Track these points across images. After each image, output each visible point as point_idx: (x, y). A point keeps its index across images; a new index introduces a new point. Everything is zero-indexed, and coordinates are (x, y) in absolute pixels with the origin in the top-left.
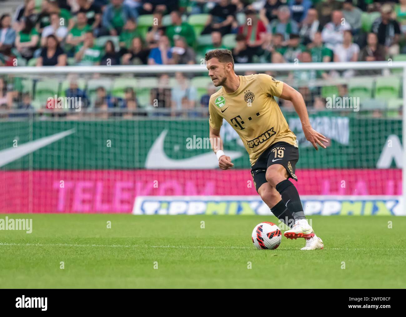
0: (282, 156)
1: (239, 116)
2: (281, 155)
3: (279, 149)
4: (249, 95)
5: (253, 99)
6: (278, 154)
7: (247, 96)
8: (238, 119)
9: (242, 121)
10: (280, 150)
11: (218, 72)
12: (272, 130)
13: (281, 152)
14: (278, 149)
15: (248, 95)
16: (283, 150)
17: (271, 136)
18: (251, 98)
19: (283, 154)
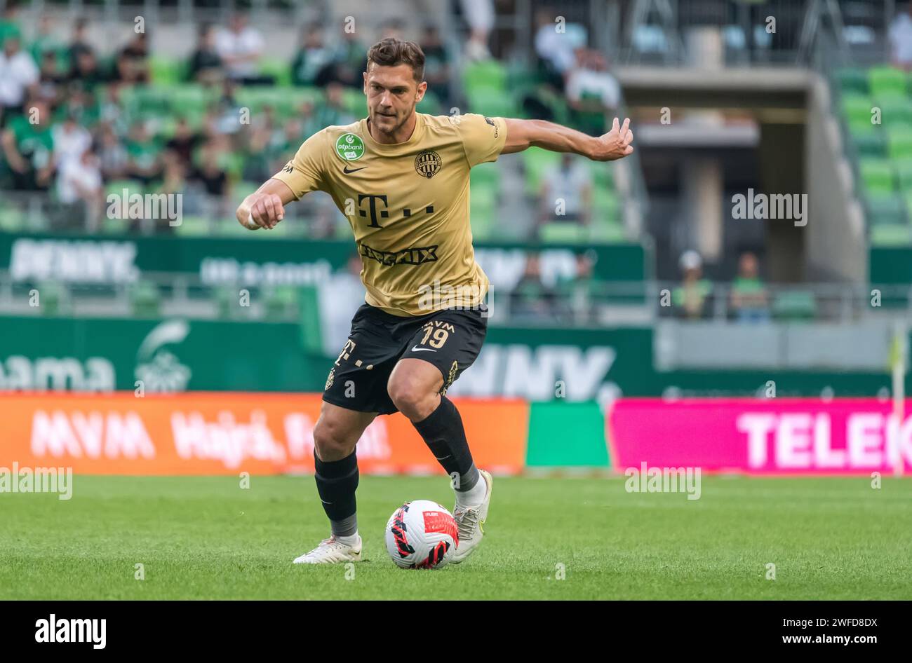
0: (440, 346)
1: (384, 198)
2: (437, 342)
3: (440, 328)
4: (430, 160)
5: (436, 171)
6: (431, 337)
7: (423, 160)
8: (379, 203)
9: (385, 210)
10: (441, 331)
11: (404, 102)
12: (431, 250)
13: (441, 335)
14: (438, 325)
15: (427, 159)
16: (450, 332)
17: (424, 262)
18: (433, 167)
19: (443, 340)
